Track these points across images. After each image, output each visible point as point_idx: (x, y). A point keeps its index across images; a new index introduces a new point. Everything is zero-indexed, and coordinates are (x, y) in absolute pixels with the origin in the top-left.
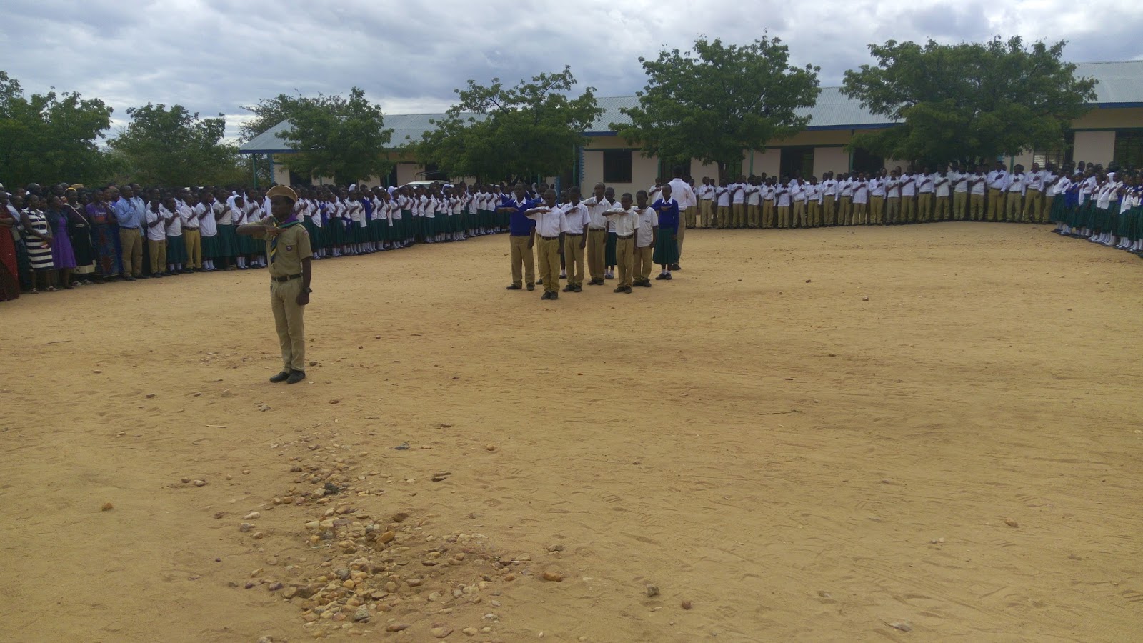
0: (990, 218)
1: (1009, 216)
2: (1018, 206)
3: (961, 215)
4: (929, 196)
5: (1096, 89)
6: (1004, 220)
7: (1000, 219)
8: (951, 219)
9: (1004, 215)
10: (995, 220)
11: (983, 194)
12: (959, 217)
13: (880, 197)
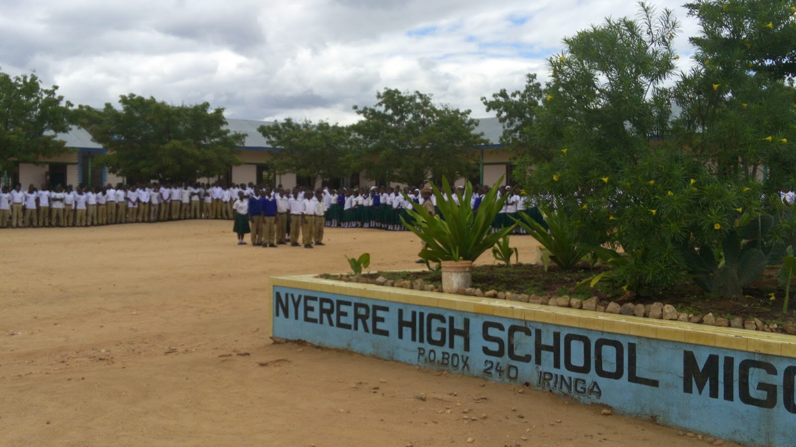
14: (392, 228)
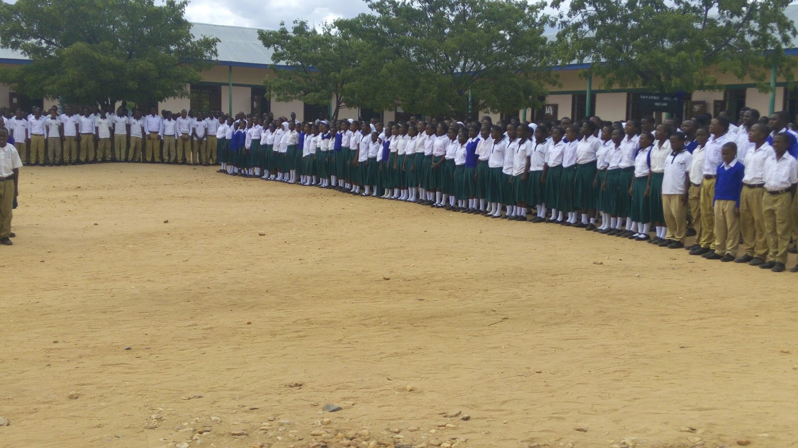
0: (149, 159)
1: (166, 158)
2: (173, 148)
3: (122, 157)
4: (91, 137)
5: (219, 46)
6: (162, 161)
7: (157, 159)
8: (114, 160)
9: (161, 157)
10: (153, 161)
11: (141, 136)
12: (121, 158)
13: (41, 135)
14: (357, 191)
